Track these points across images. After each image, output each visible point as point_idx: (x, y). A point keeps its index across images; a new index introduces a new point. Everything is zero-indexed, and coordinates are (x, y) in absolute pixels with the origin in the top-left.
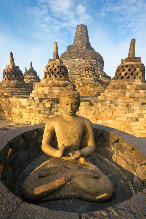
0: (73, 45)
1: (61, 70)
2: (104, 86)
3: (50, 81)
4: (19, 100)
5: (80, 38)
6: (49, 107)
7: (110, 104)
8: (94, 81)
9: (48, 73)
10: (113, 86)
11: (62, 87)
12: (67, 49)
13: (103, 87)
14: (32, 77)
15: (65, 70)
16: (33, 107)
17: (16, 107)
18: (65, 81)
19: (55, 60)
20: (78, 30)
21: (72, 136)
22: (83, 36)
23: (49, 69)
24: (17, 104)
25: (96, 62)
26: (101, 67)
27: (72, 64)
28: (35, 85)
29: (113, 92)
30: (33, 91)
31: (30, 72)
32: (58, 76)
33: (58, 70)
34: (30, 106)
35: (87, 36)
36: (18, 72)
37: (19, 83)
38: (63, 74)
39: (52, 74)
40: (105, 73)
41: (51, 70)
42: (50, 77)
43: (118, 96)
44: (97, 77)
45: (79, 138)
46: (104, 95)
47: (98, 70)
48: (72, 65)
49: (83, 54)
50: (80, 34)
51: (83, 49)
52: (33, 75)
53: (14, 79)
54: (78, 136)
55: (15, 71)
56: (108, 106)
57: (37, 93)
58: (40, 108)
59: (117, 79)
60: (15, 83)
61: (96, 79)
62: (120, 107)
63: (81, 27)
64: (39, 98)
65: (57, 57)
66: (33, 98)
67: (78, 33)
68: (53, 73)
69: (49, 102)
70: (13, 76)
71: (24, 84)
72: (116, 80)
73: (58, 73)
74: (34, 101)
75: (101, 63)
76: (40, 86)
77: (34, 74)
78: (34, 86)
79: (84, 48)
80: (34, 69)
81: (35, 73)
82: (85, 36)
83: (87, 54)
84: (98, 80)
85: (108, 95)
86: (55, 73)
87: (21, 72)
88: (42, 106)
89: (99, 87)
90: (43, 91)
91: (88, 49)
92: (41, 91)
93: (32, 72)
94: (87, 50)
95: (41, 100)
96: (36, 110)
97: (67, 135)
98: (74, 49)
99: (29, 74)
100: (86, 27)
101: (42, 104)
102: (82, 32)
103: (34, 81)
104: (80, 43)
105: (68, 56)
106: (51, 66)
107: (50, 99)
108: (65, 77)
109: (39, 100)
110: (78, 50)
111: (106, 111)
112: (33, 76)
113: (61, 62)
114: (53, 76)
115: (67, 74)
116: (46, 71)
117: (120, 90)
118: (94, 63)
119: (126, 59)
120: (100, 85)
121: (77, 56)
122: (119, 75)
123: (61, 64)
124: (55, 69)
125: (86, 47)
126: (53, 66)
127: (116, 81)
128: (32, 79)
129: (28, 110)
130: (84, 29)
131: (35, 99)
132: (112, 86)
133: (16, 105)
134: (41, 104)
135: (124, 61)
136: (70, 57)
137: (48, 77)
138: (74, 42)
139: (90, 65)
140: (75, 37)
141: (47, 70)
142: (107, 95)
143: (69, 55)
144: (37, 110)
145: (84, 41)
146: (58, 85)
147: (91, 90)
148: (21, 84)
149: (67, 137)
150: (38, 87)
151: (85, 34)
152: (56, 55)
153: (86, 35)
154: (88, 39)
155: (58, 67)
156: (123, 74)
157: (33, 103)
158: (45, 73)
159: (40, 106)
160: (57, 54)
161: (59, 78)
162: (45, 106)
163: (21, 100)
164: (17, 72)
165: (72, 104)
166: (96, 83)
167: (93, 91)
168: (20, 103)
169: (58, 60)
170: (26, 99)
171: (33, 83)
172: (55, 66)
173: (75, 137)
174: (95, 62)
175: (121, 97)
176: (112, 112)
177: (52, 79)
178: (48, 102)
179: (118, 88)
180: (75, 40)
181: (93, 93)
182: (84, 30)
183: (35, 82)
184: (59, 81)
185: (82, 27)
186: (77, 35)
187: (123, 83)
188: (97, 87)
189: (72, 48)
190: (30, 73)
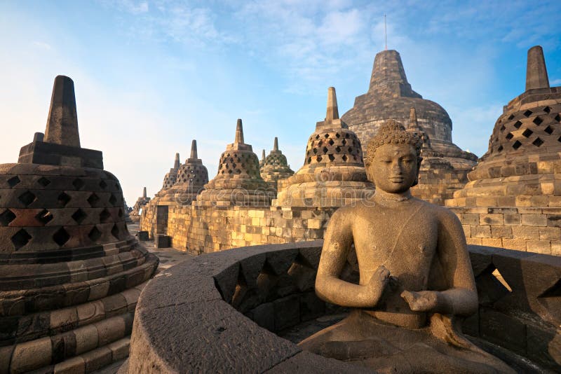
0: (369, 94)
1: (344, 142)
2: (460, 176)
3: (319, 170)
4: (247, 214)
5: (385, 78)
6: (315, 230)
7: (490, 216)
8: (429, 166)
9: (315, 151)
10: (492, 169)
11: (347, 180)
12: (355, 104)
13: (456, 181)
14: (276, 168)
15: (354, 143)
16: (278, 229)
17: (238, 230)
18: (356, 168)
19: (330, 122)
20: (378, 64)
21: (405, 248)
22: (391, 72)
23: (318, 142)
24: (242, 222)
25: (429, 123)
26: (444, 133)
27: (368, 133)
28: (281, 184)
29: (495, 184)
30: (280, 195)
31: (272, 158)
32: (337, 157)
33: (337, 143)
34: (270, 226)
35: (401, 71)
36: (249, 156)
37: (249, 180)
38: (350, 150)
39: (323, 152)
40: (458, 148)
41: (320, 144)
42: (319, 159)
43: (511, 194)
44: (437, 156)
45: (427, 255)
46: (464, 196)
47: (438, 142)
48: (367, 136)
49: (393, 109)
50: (384, 68)
51: (393, 98)
52: (278, 164)
53: (239, 172)
54: (424, 250)
55: (243, 156)
56: (483, 222)
57: (288, 197)
58: (294, 232)
59: (501, 149)
60: (241, 179)
61: (433, 162)
62: (524, 222)
63: (386, 55)
64: (292, 208)
65: (336, 116)
66: (279, 208)
67: (379, 69)
68: (325, 150)
69: (316, 216)
70: (239, 166)
71: (259, 181)
72: (497, 154)
73: (338, 149)
74: (282, 214)
75: (442, 124)
76: (295, 181)
77: (281, 161)
78: (279, 186)
79: (395, 96)
80: (280, 152)
81: (283, 160)
82: (395, 71)
83: (403, 107)
84: (439, 164)
85: (478, 195)
86: (331, 149)
87: (255, 157)
88: (300, 227)
89: (444, 181)
90: (302, 193)
91: (405, 98)
92: (298, 191)
93: (278, 157)
94: (403, 99)
95: (297, 212)
96: (284, 236)
97: (391, 245)
98: (372, 100)
99: (269, 161)
100: (398, 54)
101: (299, 221)
102: (389, 65)
103: (280, 176)
104: (385, 86)
105: (358, 118)
106: (322, 136)
107: (319, 209)
108: (355, 159)
109: (291, 213)
110: (380, 102)
111: (478, 236)
112: (279, 166)
113: (344, 125)
114: (325, 158)
115: (358, 152)
116: (310, 148)
117: (516, 178)
118: (425, 127)
119: (520, 97)
120: (448, 175)
121: (380, 115)
122: (504, 140)
123: (344, 130)
124: (331, 142)
125: (399, 94)
126: (327, 136)
127: (499, 155)
128: (276, 173)
129: (265, 237)
130: (393, 59)
131: (283, 209)
132: (487, 169)
133: (240, 226)
134: (296, 221)
135: (516, 103)
136: (363, 119)
137: (314, 160)
138: (371, 87)
139: (414, 130)
140: (373, 76)
141: (312, 145)
142: (474, 194)
143: (361, 115)
144: (287, 236)
145: (394, 83)
146: (338, 177)
147: (423, 188)
148: (252, 181)
149: (389, 251)
150: (291, 185)
151: (395, 68)
152: (332, 112)
153: (398, 70)
154: (404, 77)
155: (338, 135)
156: (518, 134)
157: (278, 219)
158: (308, 153)
159: (295, 226)
160: (335, 110)
161: (341, 160)
162: (305, 227)
163: (253, 213)
164: (246, 156)
165: (400, 160)
166: (436, 172)
167: (428, 193)
168: (250, 220)
169: (337, 123)
170: (263, 212)
171: (279, 181)
172: (332, 135)
173: (414, 252)
174: (426, 123)
175: (522, 196)
176: (501, 238)
177: (325, 165)
178: (313, 216)
179: (509, 173)
180: (373, 83)
181: (428, 196)
182: (391, 60)
183: (283, 177)
184: (341, 167)
185: (388, 55)
186: (377, 73)
187: (524, 157)
188: (438, 181)
189: (366, 100)
190: (272, 161)
